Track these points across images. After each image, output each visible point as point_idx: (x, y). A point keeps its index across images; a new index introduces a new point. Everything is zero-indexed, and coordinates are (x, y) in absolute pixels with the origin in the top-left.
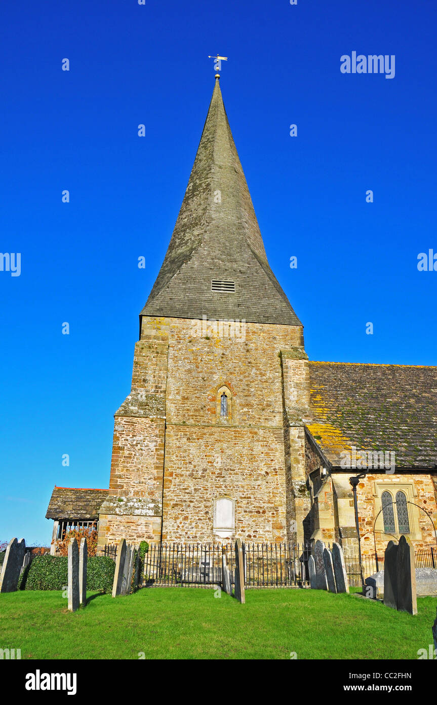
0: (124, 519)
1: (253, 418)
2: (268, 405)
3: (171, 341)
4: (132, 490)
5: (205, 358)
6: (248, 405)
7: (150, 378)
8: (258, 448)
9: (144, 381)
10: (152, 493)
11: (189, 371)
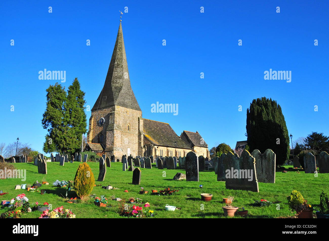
0: (117, 151)
1: (133, 131)
2: (136, 129)
3: (120, 112)
4: (117, 146)
5: (126, 117)
6: (133, 129)
7: (118, 121)
8: (134, 138)
9: (117, 121)
10: (120, 146)
11: (123, 120)
